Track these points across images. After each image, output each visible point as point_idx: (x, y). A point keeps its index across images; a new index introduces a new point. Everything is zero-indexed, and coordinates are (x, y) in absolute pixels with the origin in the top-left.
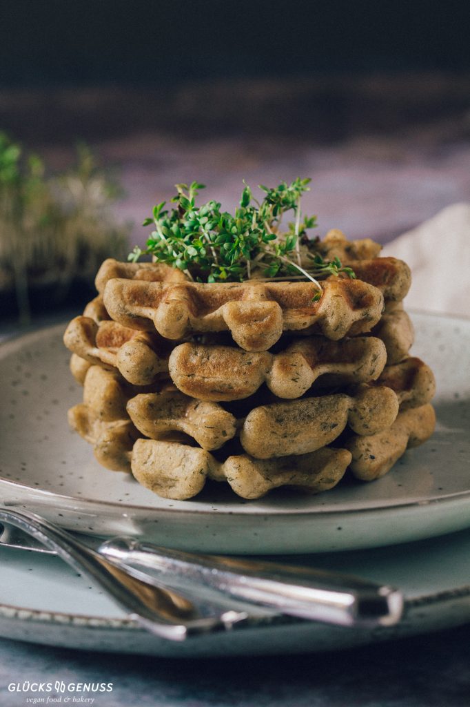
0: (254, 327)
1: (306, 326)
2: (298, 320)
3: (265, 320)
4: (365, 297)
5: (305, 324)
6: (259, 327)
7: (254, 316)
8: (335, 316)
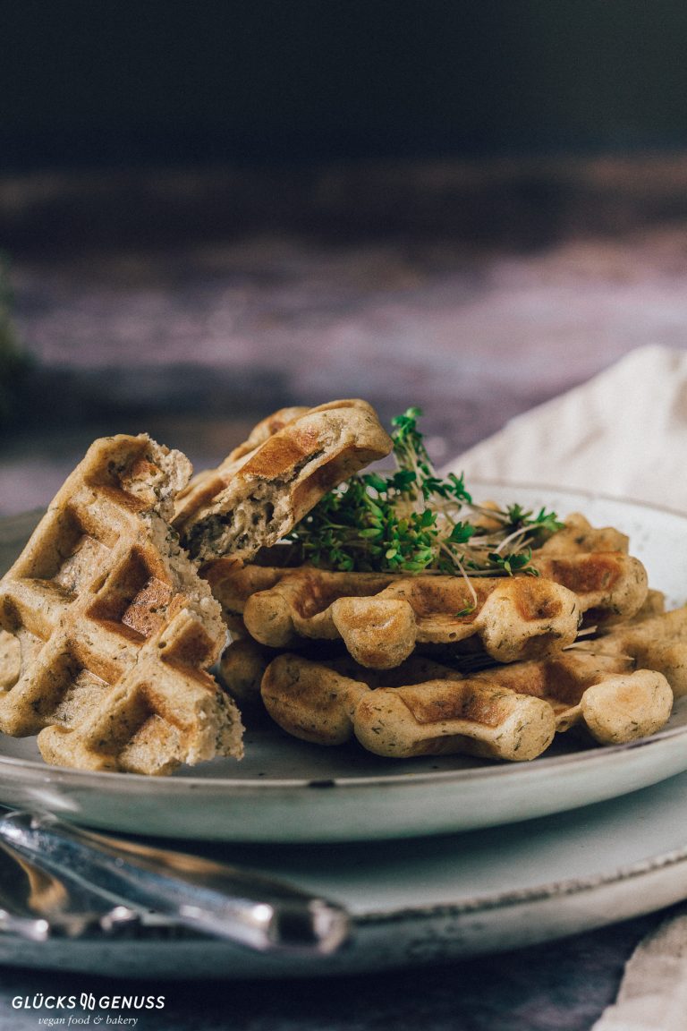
0: (371, 634)
1: (455, 639)
2: (443, 629)
3: (386, 625)
4: (550, 603)
5: (453, 635)
6: (377, 633)
7: (371, 619)
8: (497, 627)
